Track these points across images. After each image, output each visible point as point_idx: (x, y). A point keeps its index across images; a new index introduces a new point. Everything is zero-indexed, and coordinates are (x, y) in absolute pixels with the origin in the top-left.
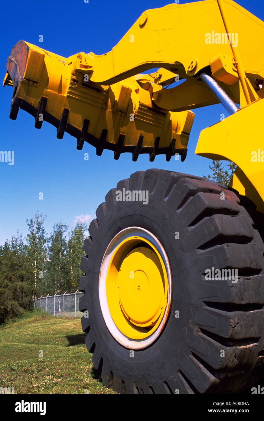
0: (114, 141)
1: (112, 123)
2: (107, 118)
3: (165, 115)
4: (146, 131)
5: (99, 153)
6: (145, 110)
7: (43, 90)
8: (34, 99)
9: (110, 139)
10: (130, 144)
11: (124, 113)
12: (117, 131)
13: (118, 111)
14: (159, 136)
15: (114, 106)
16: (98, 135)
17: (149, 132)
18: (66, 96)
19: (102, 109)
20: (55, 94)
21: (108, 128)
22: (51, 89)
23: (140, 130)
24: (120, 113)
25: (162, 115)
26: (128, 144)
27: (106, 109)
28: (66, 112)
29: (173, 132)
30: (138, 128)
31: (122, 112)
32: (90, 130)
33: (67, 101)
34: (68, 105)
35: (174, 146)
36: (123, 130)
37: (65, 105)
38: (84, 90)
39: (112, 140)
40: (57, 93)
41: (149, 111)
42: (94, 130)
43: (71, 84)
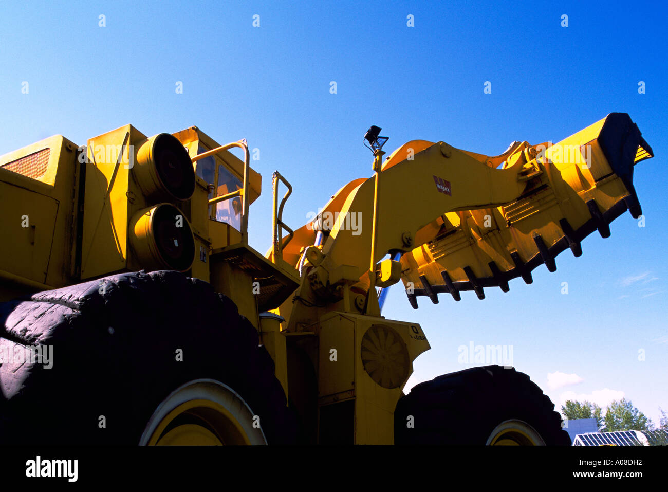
0: (512, 266)
1: (493, 249)
2: (483, 249)
3: (547, 186)
4: (539, 227)
5: (506, 289)
6: (514, 206)
7: (417, 271)
8: (418, 283)
9: (504, 267)
10: (532, 255)
11: (494, 230)
12: (505, 254)
13: (487, 234)
14: (562, 217)
15: (480, 233)
16: (490, 273)
17: (545, 224)
18: (434, 261)
19: (471, 245)
20: (427, 266)
21: (492, 258)
22: (421, 265)
23: (530, 231)
24: (490, 234)
25: (542, 190)
26: (529, 257)
27: (475, 242)
28: (445, 274)
29: (581, 193)
30: (526, 232)
31: (492, 231)
32: (479, 274)
33: (439, 264)
34: (442, 267)
35: (598, 210)
36: (512, 248)
37: (440, 269)
38: (441, 243)
39: (507, 266)
40: (427, 264)
41: (519, 202)
42: (482, 271)
43: (429, 247)
